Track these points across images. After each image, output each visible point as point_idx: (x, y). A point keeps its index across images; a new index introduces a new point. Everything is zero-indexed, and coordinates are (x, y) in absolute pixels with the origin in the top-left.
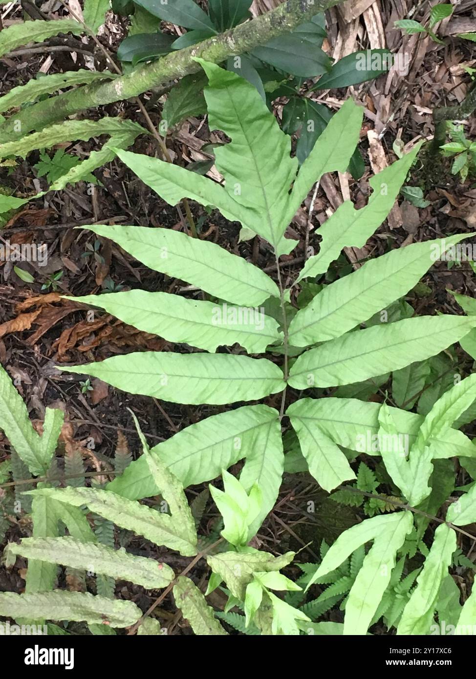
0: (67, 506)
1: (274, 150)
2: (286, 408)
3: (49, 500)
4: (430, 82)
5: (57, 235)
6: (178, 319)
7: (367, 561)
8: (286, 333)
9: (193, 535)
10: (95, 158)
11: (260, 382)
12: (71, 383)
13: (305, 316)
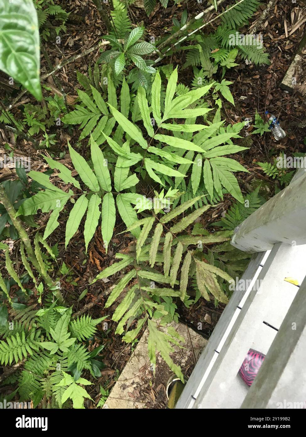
0: (141, 252)
1: (43, 196)
2: (117, 192)
3: (140, 256)
4: (30, 150)
5: (74, 253)
6: (92, 222)
7: (157, 170)
8: (96, 192)
9: (150, 218)
10: (46, 246)
11: (110, 199)
12: (114, 249)
13: (91, 187)
